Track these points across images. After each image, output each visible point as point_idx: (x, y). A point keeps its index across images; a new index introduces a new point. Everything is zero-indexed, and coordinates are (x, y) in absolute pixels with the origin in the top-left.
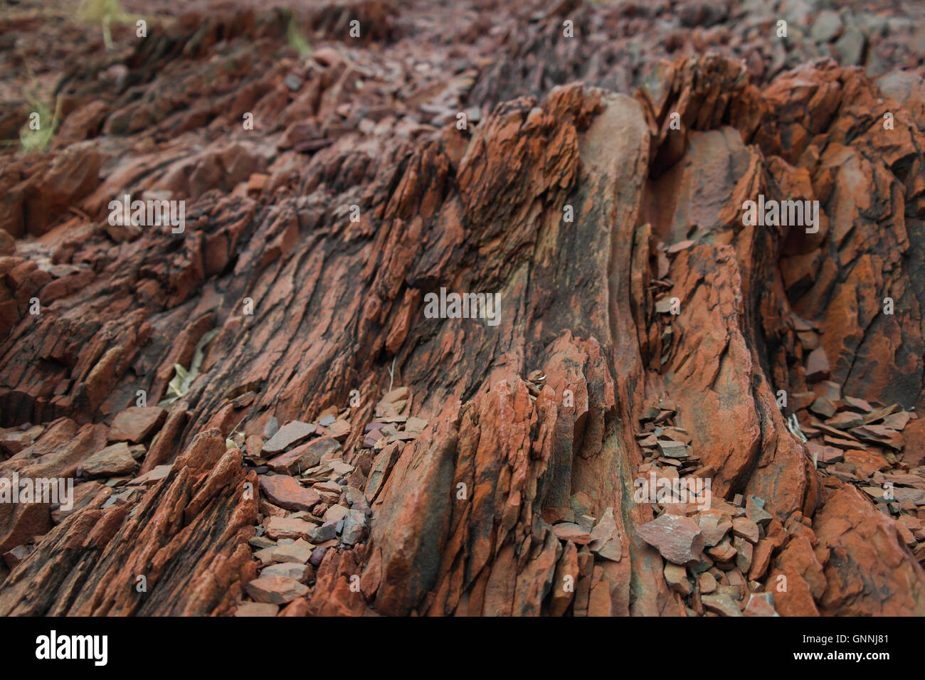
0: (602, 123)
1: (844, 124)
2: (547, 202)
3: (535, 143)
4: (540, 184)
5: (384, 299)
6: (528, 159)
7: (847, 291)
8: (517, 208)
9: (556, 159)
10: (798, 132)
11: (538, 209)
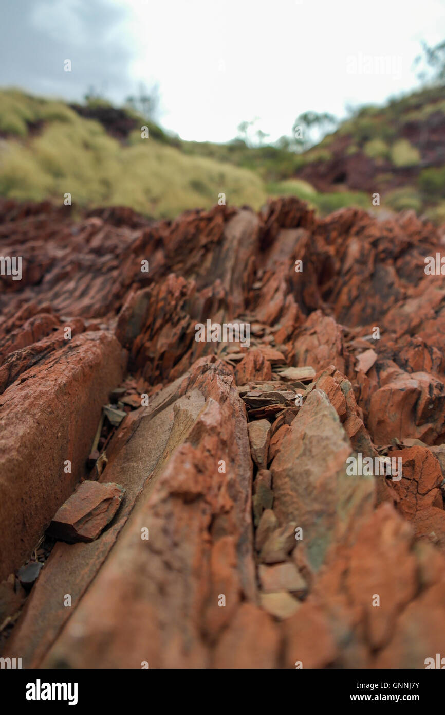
0: (236, 219)
1: (354, 229)
2: (206, 248)
3: (203, 224)
4: (203, 240)
5: (123, 285)
6: (198, 230)
7: (345, 290)
8: (191, 251)
9: (212, 230)
10: (334, 234)
11: (202, 252)
